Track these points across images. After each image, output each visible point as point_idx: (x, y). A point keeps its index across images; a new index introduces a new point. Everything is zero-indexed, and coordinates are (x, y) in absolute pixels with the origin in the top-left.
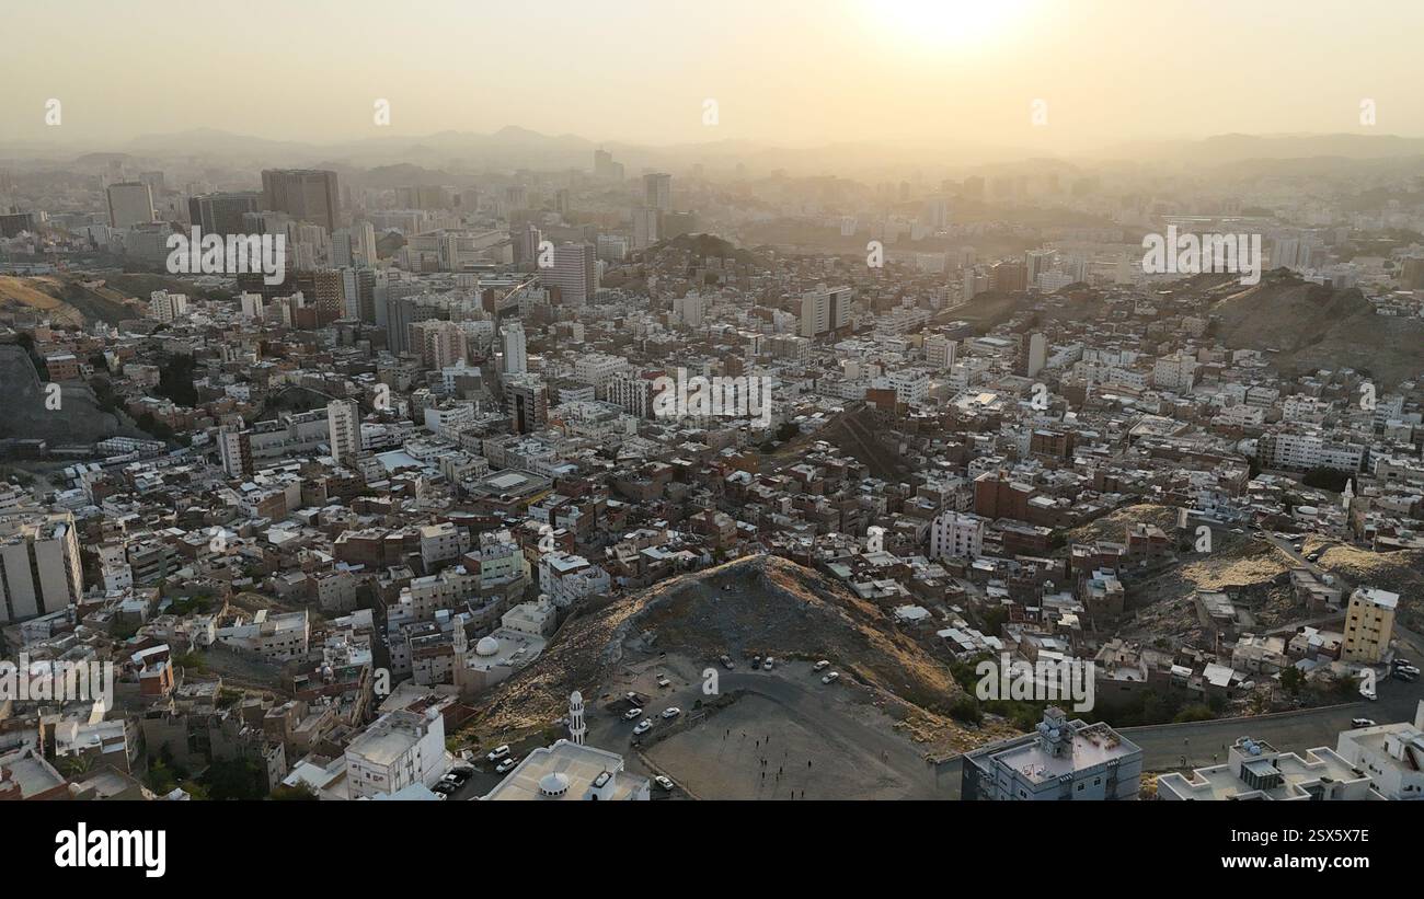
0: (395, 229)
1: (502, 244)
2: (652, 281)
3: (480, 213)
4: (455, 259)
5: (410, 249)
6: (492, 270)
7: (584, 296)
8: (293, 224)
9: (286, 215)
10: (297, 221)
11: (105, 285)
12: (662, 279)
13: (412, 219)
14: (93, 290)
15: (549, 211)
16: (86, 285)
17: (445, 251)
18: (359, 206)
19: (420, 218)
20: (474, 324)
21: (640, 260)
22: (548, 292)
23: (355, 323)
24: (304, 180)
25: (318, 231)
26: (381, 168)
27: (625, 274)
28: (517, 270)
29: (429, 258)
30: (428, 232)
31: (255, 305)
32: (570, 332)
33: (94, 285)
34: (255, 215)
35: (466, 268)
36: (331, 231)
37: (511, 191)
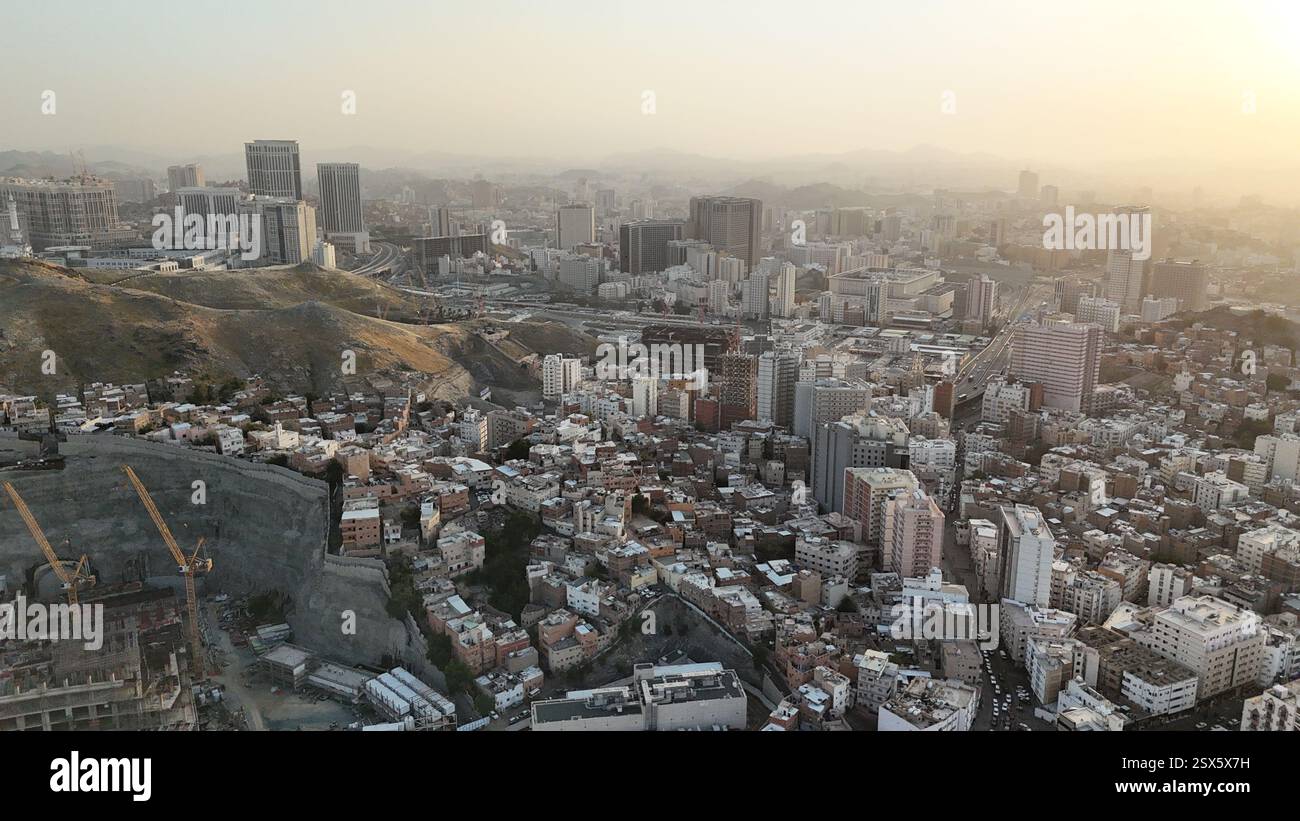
0: (815, 266)
1: (937, 291)
2: (1183, 381)
3: (904, 244)
4: (885, 308)
5: (832, 296)
6: (928, 328)
7: (1079, 398)
8: (712, 254)
9: (707, 245)
10: (718, 252)
11: (508, 338)
12: (1199, 379)
13: (834, 253)
14: (492, 343)
15: (980, 241)
16: (487, 337)
17: (873, 301)
18: (778, 229)
19: (843, 252)
20: (929, 444)
21: (1149, 339)
22: (1028, 391)
23: (767, 430)
24: (729, 208)
25: (737, 264)
26: (802, 187)
27: (1131, 361)
28: (960, 329)
29: (854, 307)
30: (853, 271)
31: (648, 391)
32: (1084, 484)
33: (495, 337)
34: (678, 244)
35: (896, 321)
36: (749, 263)
37: (938, 218)
